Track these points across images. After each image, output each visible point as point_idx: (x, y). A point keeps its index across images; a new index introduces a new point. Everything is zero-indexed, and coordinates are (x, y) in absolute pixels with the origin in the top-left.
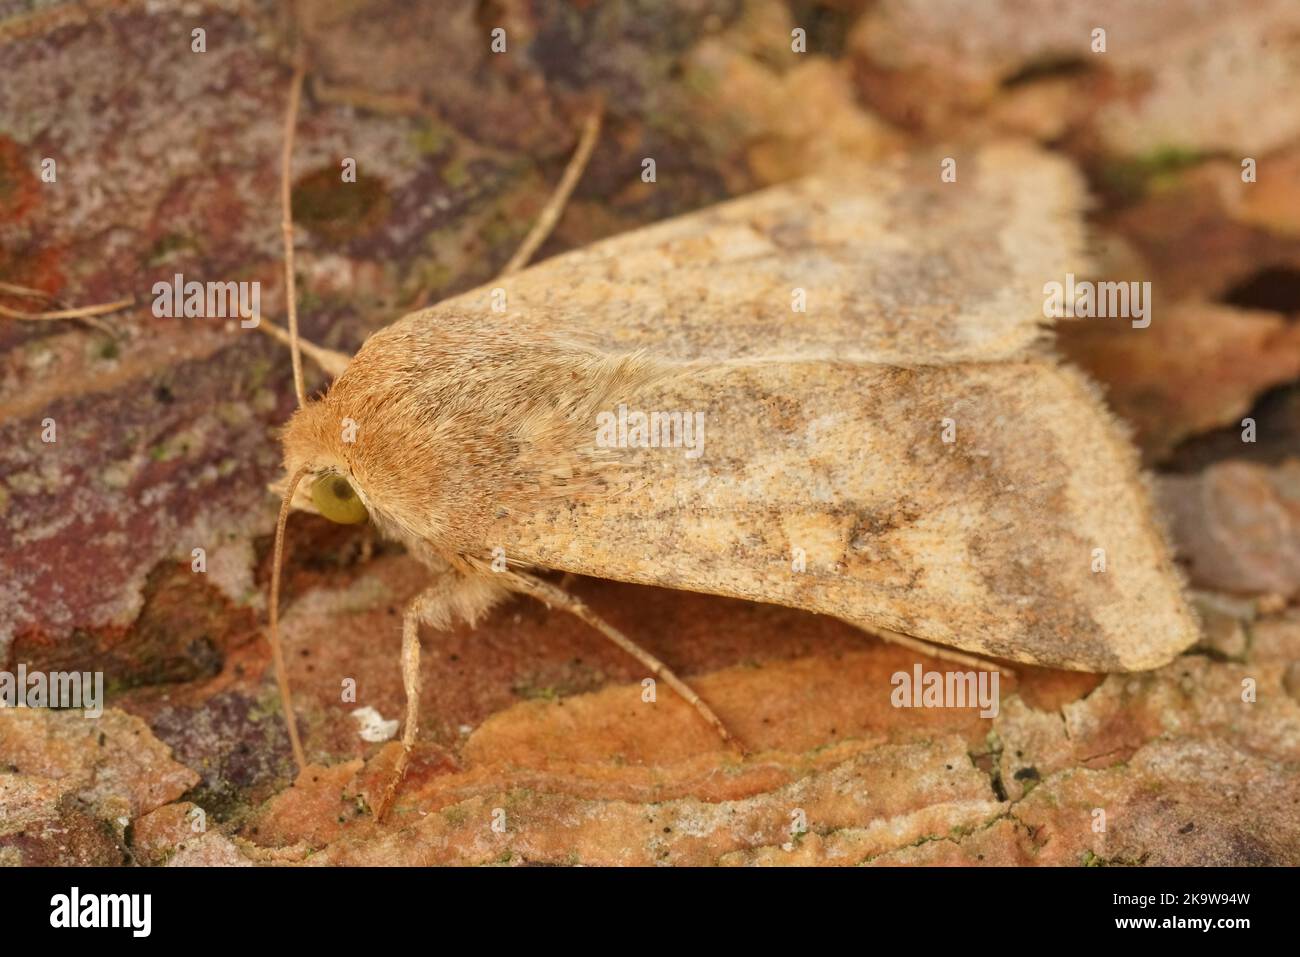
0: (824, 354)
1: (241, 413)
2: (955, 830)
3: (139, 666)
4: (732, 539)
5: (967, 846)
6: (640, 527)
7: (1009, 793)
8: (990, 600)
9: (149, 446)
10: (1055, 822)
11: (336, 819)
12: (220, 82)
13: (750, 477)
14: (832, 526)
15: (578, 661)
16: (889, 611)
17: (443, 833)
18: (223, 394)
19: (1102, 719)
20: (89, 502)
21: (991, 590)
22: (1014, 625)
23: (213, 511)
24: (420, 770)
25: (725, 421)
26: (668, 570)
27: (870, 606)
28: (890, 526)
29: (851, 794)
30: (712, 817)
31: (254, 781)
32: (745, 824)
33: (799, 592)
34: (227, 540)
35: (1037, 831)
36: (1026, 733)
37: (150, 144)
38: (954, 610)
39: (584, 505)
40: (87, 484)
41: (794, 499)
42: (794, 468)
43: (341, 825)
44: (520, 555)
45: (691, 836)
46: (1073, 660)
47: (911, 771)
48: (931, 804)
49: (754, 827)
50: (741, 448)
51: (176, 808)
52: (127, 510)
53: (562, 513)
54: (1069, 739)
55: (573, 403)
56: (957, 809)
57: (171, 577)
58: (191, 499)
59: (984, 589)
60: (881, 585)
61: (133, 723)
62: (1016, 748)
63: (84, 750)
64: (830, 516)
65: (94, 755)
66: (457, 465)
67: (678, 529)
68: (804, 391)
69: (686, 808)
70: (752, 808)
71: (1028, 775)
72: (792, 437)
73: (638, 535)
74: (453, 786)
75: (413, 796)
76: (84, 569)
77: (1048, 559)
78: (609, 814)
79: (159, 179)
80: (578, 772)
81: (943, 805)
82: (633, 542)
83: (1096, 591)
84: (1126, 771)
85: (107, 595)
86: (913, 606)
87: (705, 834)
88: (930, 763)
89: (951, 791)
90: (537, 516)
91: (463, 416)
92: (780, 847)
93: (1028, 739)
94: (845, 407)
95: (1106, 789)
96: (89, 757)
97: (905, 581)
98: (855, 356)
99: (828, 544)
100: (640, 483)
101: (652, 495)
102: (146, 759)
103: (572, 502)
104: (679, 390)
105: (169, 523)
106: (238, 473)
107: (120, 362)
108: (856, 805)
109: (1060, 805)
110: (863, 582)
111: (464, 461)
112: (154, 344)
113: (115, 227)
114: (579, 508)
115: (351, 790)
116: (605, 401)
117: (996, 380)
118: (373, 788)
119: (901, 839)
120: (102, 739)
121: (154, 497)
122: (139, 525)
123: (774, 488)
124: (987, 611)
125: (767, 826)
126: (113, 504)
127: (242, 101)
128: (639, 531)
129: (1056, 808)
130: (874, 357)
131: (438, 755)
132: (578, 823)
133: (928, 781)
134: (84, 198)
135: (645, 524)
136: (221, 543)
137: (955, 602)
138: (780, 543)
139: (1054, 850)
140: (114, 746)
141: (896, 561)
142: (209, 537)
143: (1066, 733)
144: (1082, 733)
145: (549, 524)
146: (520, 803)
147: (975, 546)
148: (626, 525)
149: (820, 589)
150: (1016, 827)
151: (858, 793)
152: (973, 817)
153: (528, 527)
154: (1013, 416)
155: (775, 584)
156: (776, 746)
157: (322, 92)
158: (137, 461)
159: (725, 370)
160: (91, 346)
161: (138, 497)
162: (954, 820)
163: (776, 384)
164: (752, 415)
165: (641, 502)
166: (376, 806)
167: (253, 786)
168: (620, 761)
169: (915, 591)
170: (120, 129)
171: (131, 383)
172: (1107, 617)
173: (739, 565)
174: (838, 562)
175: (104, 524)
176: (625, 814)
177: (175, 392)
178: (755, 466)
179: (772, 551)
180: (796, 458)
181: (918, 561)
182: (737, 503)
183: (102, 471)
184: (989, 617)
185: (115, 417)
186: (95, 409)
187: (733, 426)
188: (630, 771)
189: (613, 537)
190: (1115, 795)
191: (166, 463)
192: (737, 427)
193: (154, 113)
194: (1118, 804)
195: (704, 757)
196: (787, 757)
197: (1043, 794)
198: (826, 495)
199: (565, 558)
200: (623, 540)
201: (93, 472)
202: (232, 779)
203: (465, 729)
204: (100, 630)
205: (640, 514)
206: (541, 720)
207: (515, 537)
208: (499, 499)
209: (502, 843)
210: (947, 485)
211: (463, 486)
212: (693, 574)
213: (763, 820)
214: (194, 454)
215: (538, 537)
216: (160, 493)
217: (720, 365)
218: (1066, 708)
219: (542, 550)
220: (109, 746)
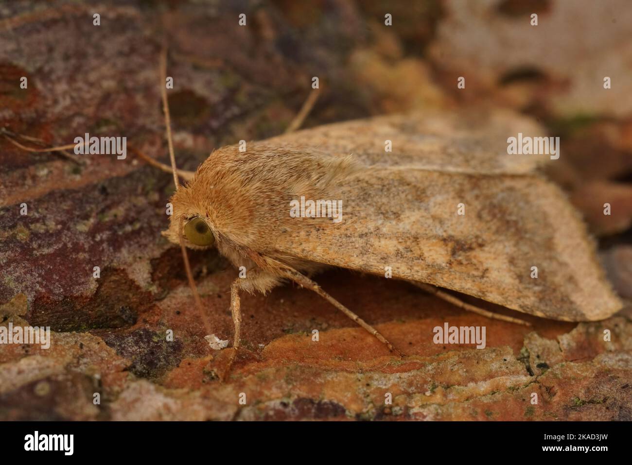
0: (436, 167)
1: (141, 201)
2: (510, 388)
3: (96, 318)
4: (396, 249)
5: (516, 395)
6: (351, 241)
7: (535, 373)
8: (521, 287)
9: (97, 214)
10: (559, 385)
11: (201, 381)
12: (126, 49)
13: (403, 221)
14: (443, 246)
15: (314, 319)
16: (473, 288)
17: (257, 384)
18: (133, 192)
19: (577, 343)
20: (70, 237)
21: (521, 282)
22: (533, 299)
23: (130, 245)
24: (242, 361)
25: (390, 194)
26: (365, 262)
27: (463, 284)
28: (471, 249)
29: (458, 370)
30: (389, 380)
31: (158, 366)
32: (406, 383)
33: (429, 276)
34: (138, 259)
35: (550, 389)
36: (541, 348)
37: (93, 77)
38: (504, 289)
39: (323, 229)
40: (69, 229)
41: (425, 232)
42: (424, 218)
43: (204, 384)
44: (292, 252)
45: (379, 388)
46: (562, 315)
47: (487, 361)
48: (497, 376)
49: (410, 384)
50: (398, 207)
51: (122, 374)
52: (89, 242)
53: (313, 233)
54: (561, 351)
55: (318, 179)
56: (510, 379)
57: (110, 276)
58: (119, 239)
59: (517, 281)
60: (468, 274)
61: (96, 339)
62: (536, 354)
63: (73, 350)
64: (442, 242)
65: (78, 353)
66: (262, 205)
67: (370, 243)
68: (427, 183)
69: (376, 376)
70: (409, 376)
71: (543, 366)
72: (422, 204)
73: (350, 244)
74: (259, 368)
75: (239, 371)
76: (68, 268)
77: (547, 270)
78: (338, 378)
79: (97, 93)
80: (320, 363)
81: (503, 377)
82: (348, 248)
83: (570, 287)
84: (592, 364)
85: (80, 282)
86: (484, 286)
87: (387, 387)
88: (495, 358)
89: (507, 371)
90: (301, 233)
91: (265, 181)
92: (424, 394)
93: (541, 351)
94: (447, 192)
95: (583, 371)
96: (75, 353)
97: (480, 274)
98: (451, 169)
99: (441, 254)
100: (350, 221)
101: (356, 227)
102: (104, 354)
103: (317, 228)
104: (367, 178)
105: (109, 250)
106: (141, 229)
107: (82, 176)
108: (460, 376)
109: (561, 377)
110: (460, 273)
111: (266, 203)
112: (97, 169)
113: (77, 114)
114: (321, 231)
115: (207, 368)
116: (332, 181)
117: (519, 184)
118: (219, 367)
119: (483, 391)
120: (82, 346)
121: (101, 237)
122: (94, 249)
123: (415, 227)
124: (519, 291)
125: (417, 384)
126: (82, 239)
127: (136, 59)
128: (351, 242)
129: (559, 378)
130: (460, 170)
131: (250, 354)
132: (323, 381)
133: (495, 366)
134: (61, 99)
135: (354, 239)
136: (135, 261)
137: (504, 286)
138: (419, 252)
139: (560, 397)
140: (87, 349)
141: (475, 265)
142: (129, 258)
143: (560, 349)
144: (568, 348)
145: (307, 237)
146: (294, 372)
147: (512, 261)
148: (344, 239)
149: (439, 275)
150: (540, 387)
151: (461, 370)
152: (518, 383)
153: (297, 238)
154: (527, 202)
155: (418, 271)
156: (417, 354)
157: (176, 57)
158: (92, 220)
159: (388, 172)
160: (67, 167)
161: (94, 237)
162: (509, 384)
163: (413, 180)
164: (403, 192)
165: (351, 230)
166: (221, 375)
167: (157, 368)
168: (340, 359)
169: (485, 279)
170: (77, 69)
171: (87, 186)
172: (576, 298)
173: (399, 261)
174: (447, 263)
175: (77, 248)
176: (346, 377)
177: (109, 190)
178: (404, 216)
179: (415, 255)
180: (425, 214)
181: (485, 266)
182: (398, 232)
183: (75, 224)
184: (520, 294)
185: (81, 200)
186: (70, 196)
187: (394, 197)
188: (346, 363)
189: (338, 244)
190: (588, 374)
191: (107, 222)
192: (396, 198)
193: (94, 62)
194: (590, 378)
195: (382, 358)
196: (422, 358)
197: (552, 373)
198: (440, 232)
199: (315, 254)
200: (343, 246)
201: (71, 225)
202: (148, 364)
203: (261, 345)
204: (77, 298)
205: (351, 234)
206: (299, 342)
207: (290, 243)
208: (283, 223)
209: (286, 390)
210: (497, 232)
211: (266, 215)
212: (378, 264)
213: (415, 381)
214: (120, 219)
215: (301, 244)
216: (105, 235)
217: (386, 169)
218: (559, 337)
219: (303, 250)
220: (85, 349)
